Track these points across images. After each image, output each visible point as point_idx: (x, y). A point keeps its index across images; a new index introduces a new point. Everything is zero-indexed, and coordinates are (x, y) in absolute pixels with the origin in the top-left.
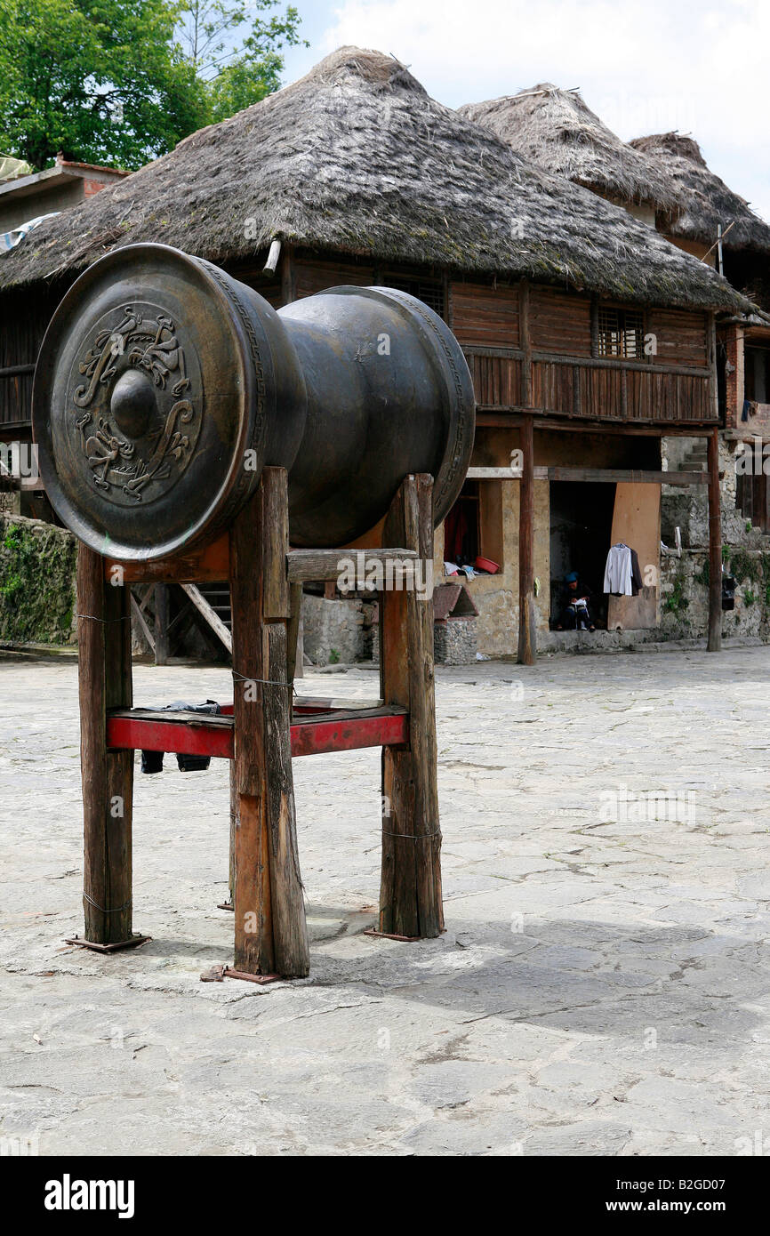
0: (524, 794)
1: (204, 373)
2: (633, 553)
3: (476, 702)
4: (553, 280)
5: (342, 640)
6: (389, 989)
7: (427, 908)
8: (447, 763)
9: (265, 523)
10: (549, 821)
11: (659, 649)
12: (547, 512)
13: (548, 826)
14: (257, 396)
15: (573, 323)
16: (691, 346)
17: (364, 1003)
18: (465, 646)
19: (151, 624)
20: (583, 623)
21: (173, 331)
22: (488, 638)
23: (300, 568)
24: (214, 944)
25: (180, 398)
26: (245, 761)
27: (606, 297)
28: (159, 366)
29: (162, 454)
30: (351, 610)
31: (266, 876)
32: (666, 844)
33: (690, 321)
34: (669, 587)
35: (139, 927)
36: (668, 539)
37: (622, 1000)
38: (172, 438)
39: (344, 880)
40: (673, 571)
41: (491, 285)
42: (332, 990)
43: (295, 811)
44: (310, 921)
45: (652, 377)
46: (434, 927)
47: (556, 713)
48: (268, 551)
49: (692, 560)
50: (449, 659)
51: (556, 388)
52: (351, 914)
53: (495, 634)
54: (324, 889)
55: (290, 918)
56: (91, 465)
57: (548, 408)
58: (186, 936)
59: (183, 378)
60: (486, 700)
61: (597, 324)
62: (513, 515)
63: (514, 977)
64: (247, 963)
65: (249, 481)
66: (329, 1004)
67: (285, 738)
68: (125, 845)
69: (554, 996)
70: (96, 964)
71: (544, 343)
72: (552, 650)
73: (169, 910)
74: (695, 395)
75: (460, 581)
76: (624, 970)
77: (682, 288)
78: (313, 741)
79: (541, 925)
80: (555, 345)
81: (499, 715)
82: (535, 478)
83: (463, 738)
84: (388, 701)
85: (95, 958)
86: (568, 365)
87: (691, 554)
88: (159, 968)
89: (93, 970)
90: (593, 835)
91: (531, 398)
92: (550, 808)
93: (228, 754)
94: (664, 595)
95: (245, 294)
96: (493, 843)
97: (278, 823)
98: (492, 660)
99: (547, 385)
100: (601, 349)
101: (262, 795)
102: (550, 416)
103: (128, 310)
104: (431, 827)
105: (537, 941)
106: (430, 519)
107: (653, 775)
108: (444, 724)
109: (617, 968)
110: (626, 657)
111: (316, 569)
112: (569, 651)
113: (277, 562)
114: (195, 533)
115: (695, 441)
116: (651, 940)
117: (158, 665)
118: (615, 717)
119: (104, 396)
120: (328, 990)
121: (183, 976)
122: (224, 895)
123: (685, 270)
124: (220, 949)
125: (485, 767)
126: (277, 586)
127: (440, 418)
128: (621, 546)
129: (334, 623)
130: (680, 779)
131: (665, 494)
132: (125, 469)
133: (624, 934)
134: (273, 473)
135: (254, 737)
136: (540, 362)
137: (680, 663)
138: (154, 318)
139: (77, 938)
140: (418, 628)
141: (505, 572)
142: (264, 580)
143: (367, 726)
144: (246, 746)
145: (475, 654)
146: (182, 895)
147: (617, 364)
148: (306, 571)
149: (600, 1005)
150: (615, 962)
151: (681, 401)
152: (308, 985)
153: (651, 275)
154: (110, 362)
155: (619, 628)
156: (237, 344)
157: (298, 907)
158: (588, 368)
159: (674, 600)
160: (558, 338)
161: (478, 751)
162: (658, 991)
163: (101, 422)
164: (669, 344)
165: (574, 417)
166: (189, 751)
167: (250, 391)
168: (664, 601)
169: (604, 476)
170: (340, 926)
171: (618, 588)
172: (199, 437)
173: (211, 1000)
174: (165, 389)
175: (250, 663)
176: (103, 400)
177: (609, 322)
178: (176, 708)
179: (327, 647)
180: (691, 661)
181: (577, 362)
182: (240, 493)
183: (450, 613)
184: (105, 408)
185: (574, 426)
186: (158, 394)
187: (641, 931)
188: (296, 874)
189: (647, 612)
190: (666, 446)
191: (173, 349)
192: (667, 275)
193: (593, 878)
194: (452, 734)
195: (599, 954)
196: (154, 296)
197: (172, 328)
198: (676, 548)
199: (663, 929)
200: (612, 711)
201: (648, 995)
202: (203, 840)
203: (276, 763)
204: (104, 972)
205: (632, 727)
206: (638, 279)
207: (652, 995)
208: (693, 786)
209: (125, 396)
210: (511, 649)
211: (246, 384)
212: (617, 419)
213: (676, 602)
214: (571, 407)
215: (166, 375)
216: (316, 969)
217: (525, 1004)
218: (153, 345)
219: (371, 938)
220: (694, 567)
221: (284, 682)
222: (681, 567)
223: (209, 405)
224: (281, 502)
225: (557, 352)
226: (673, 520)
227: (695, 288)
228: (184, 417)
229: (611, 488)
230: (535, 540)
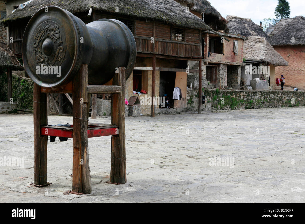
0: (150, 148)
1: (67, 40)
2: (180, 89)
3: (140, 126)
4: (161, 20)
5: (107, 110)
6: (112, 196)
7: (122, 176)
8: (131, 141)
9: (82, 78)
10: (155, 155)
11: (186, 113)
12: (159, 79)
13: (155, 156)
14: (80, 45)
15: (166, 31)
16: (195, 38)
17: (105, 200)
18: (138, 112)
19: (58, 105)
20: (167, 106)
21: (58, 29)
22: (143, 110)
23: (90, 90)
24: (68, 185)
25: (60, 46)
26: (76, 139)
27: (174, 25)
28: (55, 37)
29: (55, 60)
30: (109, 102)
31: (80, 168)
32: (184, 161)
33: (195, 32)
34: (189, 98)
35: (48, 181)
36: (189, 86)
37: (169, 199)
38: (58, 56)
39: (103, 169)
40: (190, 94)
41: (145, 21)
42: (97, 196)
43: (88, 152)
44: (92, 180)
45: (186, 46)
46: (124, 181)
47: (160, 128)
48: (82, 85)
49: (195, 91)
50: (133, 115)
51: (162, 47)
52: (103, 178)
53: (145, 109)
54: (97, 172)
55: (87, 178)
56: (37, 62)
57: (159, 53)
58: (61, 183)
59: (61, 41)
60: (142, 125)
61: (172, 32)
62: (150, 79)
63: (143, 193)
64: (75, 190)
65: (77, 68)
66: (96, 200)
67: (86, 133)
68: (45, 160)
69: (153, 198)
70: (37, 190)
71: (159, 36)
72: (160, 113)
73: (57, 177)
74: (196, 51)
75: (137, 95)
76: (171, 191)
77: (193, 23)
78: (93, 134)
79: (151, 180)
80: (161, 37)
81: (145, 129)
82: (156, 70)
83: (135, 134)
84: (113, 124)
85: (37, 189)
86: (165, 42)
87: (194, 90)
88: (53, 191)
89: (36, 192)
90: (166, 159)
91: (155, 50)
92: (156, 152)
93: (71, 137)
94: (188, 100)
95: (77, 20)
96: (141, 160)
97: (84, 155)
98: (145, 115)
99: (159, 47)
100: (173, 38)
101: (80, 147)
102: (160, 55)
103: (47, 23)
104: (124, 156)
105: (150, 184)
106: (124, 78)
107: (182, 144)
108: (131, 131)
109: (169, 191)
110: (178, 115)
111: (95, 90)
112: (164, 113)
113: (84, 88)
114: (63, 81)
115: (196, 62)
116: (178, 184)
117: (60, 115)
118: (174, 130)
119: (41, 45)
120: (96, 196)
121: (59, 193)
122: (71, 173)
123: (194, 19)
124: (69, 186)
125: (140, 142)
126: (84, 94)
127: (128, 53)
128: (177, 88)
129: (105, 106)
130: (189, 145)
131: (189, 75)
132: (46, 64)
133: (171, 183)
134: (84, 66)
135: (78, 133)
136: (158, 41)
137: (191, 117)
138: (53, 25)
139: (32, 183)
140: (121, 106)
141: (148, 93)
142: (81, 93)
143: (107, 130)
144: (76, 135)
145: (140, 114)
146: (61, 173)
147: (177, 42)
148: (92, 91)
149: (164, 200)
150: (169, 190)
151: (193, 52)
152: (91, 195)
153: (185, 20)
154: (42, 36)
155: (176, 108)
156: (75, 32)
157: (89, 176)
158: (170, 43)
159: (190, 101)
160: (162, 35)
161: (139, 138)
162: (179, 197)
163: (40, 52)
164: (190, 37)
165: (166, 55)
166: (62, 136)
167: (78, 44)
168: (188, 101)
169: (173, 70)
170: (100, 181)
171: (176, 98)
172: (65, 56)
173: (66, 199)
174: (56, 43)
175: (77, 114)
176: (40, 46)
177: (175, 32)
178: (59, 125)
179: (103, 111)
180: (194, 116)
181: (167, 41)
182: (75, 70)
183: (134, 103)
184: (41, 48)
185: (166, 57)
186: (54, 44)
187: (176, 182)
188: (88, 168)
189: (183, 104)
190: (189, 63)
191: (59, 33)
192: (189, 20)
193: (165, 169)
194: (133, 133)
195: (165, 188)
196: (54, 19)
197: (58, 28)
198: (190, 88)
199: (181, 182)
200: (173, 128)
201: (176, 197)
202: (67, 159)
203: (84, 139)
204: (39, 192)
205: (178, 132)
206: (182, 21)
207: (177, 198)
208: (191, 147)
209: (45, 45)
210: (149, 113)
211: (77, 42)
212: (177, 56)
213: (191, 102)
214: (165, 52)
215: (57, 40)
216: (93, 191)
217: (145, 200)
218: (53, 32)
219: (108, 184)
220: (195, 93)
221: (86, 119)
222: (192, 93)
223: (67, 48)
224: (86, 73)
225: (162, 39)
226: (190, 81)
227: (196, 24)
228: (61, 51)
229: (175, 73)
230: (156, 86)
